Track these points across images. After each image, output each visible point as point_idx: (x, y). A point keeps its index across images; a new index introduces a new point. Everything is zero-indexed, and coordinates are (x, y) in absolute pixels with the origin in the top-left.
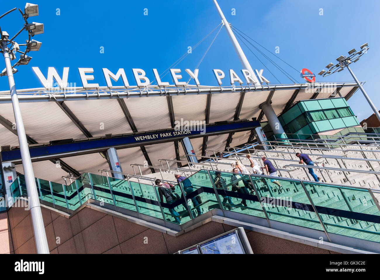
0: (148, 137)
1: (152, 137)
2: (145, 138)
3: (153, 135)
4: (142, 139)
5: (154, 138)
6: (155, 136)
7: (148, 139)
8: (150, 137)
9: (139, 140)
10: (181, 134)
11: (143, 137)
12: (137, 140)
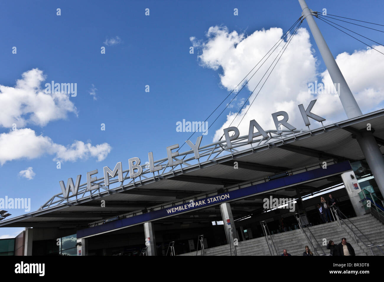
0: (180, 208)
1: (184, 208)
2: (177, 209)
3: (185, 206)
4: (173, 211)
5: (186, 208)
6: (187, 206)
7: (180, 210)
8: (182, 208)
9: (170, 212)
10: (217, 200)
11: (174, 209)
12: (168, 213)
